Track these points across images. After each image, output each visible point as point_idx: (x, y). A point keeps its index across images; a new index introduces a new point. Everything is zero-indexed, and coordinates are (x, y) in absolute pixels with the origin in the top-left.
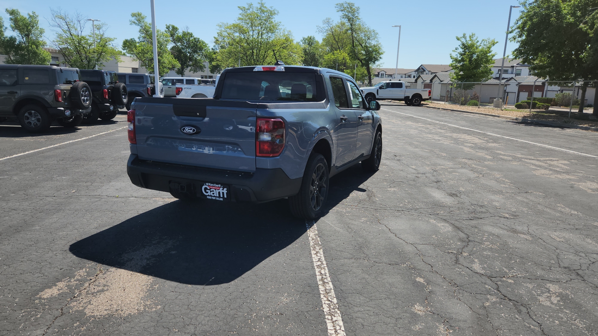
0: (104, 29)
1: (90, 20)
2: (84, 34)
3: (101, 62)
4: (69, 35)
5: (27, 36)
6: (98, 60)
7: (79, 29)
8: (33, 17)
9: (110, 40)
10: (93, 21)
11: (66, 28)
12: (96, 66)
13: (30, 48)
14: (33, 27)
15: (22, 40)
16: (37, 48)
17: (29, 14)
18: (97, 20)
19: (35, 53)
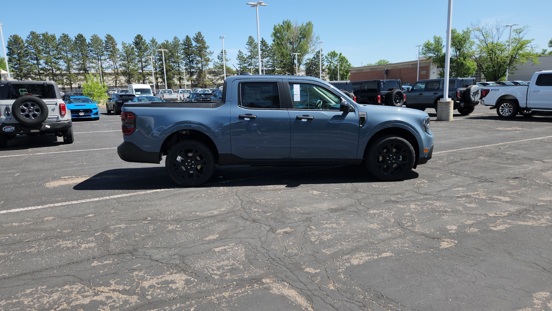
0: (524, 32)
1: (509, 26)
2: (500, 41)
3: (514, 66)
4: (485, 45)
5: (459, 50)
6: (509, 65)
7: (497, 37)
8: (467, 33)
9: (529, 42)
10: (511, 26)
11: (482, 38)
12: (507, 70)
13: (459, 60)
14: (465, 41)
15: (456, 54)
16: (464, 60)
17: (463, 31)
18: (515, 25)
19: (462, 64)
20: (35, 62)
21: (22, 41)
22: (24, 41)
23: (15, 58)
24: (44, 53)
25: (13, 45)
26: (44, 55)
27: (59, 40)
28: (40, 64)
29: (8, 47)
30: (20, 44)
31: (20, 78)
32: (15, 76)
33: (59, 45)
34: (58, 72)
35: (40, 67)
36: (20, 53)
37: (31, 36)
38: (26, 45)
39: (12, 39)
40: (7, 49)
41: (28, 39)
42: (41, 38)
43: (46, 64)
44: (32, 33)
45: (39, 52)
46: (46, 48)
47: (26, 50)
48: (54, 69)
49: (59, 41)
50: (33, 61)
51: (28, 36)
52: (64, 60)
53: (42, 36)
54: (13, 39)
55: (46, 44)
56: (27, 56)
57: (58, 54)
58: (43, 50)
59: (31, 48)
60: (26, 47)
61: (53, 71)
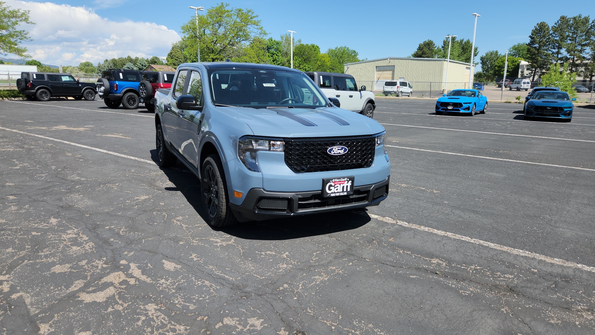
20: (555, 51)
21: (548, 29)
22: (550, 28)
23: (535, 48)
24: (570, 40)
25: (537, 33)
26: (569, 42)
27: (593, 22)
28: (560, 53)
29: (530, 37)
30: (545, 31)
31: (534, 69)
32: (528, 67)
33: (591, 28)
34: (579, 62)
35: (560, 56)
36: (542, 41)
37: (559, 21)
38: (551, 32)
39: (537, 27)
40: (530, 38)
41: (555, 25)
42: (571, 22)
43: (568, 52)
44: (563, 18)
45: (563, 39)
46: (574, 33)
47: (549, 38)
48: (576, 59)
49: (593, 24)
50: (553, 50)
51: (557, 22)
52: (590, 47)
53: (572, 20)
54: (539, 27)
55: (575, 28)
56: (549, 44)
57: (586, 40)
58: (568, 36)
59: (556, 35)
60: (551, 34)
61: (573, 60)
